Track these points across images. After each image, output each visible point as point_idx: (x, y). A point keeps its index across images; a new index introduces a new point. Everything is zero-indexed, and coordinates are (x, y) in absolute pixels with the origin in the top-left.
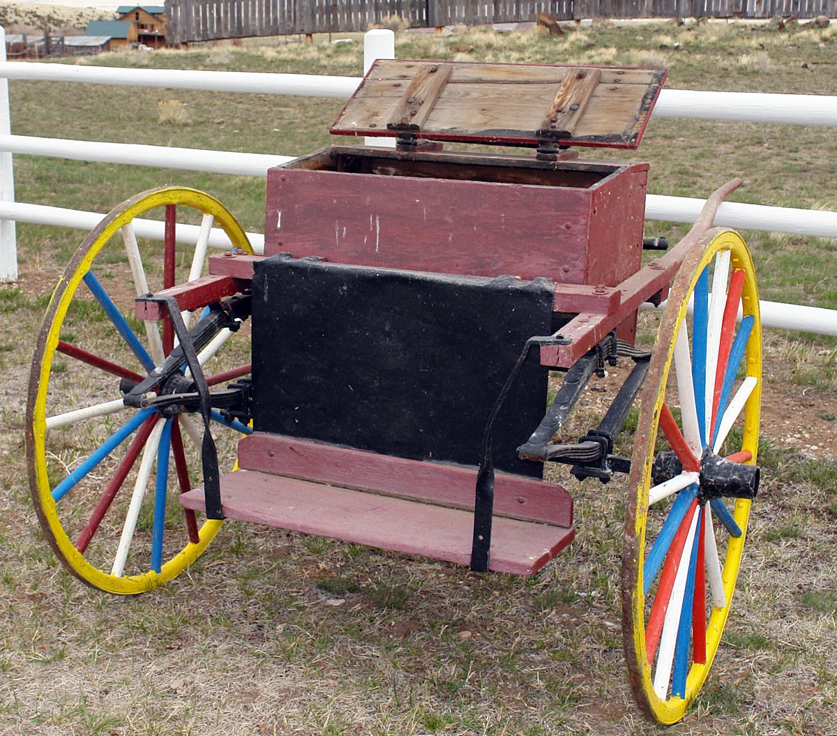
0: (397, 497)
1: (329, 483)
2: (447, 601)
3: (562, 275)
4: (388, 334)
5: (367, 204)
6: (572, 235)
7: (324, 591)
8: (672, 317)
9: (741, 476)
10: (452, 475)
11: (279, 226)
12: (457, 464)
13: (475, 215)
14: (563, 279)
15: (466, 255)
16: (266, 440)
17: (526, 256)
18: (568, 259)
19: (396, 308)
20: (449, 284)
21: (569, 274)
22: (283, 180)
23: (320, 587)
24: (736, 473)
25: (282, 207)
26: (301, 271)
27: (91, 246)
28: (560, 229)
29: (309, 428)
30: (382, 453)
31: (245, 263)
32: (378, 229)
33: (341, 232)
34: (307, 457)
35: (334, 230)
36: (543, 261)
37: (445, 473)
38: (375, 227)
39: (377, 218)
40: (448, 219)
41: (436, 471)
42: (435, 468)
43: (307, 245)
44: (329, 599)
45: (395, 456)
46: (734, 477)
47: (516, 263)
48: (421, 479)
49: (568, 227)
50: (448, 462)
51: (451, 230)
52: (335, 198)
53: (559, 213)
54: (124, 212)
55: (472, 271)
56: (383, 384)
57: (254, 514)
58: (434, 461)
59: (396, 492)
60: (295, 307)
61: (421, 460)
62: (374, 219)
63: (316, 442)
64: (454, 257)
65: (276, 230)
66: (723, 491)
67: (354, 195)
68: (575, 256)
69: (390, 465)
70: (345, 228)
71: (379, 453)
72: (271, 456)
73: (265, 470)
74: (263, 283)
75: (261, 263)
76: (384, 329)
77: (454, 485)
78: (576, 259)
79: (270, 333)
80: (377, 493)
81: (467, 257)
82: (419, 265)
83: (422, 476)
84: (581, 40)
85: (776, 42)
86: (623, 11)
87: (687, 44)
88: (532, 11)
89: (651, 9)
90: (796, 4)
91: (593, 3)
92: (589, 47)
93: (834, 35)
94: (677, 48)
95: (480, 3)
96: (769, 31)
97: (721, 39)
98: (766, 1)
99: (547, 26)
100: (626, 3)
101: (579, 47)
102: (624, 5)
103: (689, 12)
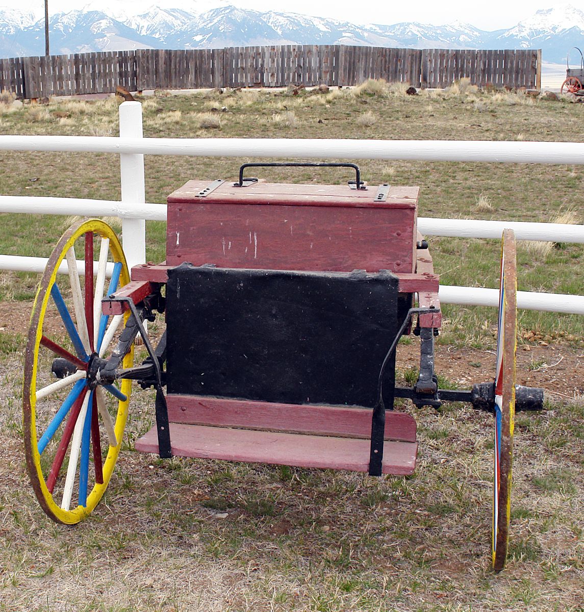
0: (286, 432)
1: (230, 426)
2: (300, 508)
3: (396, 267)
4: (275, 316)
5: (247, 224)
6: (402, 239)
7: (210, 509)
8: (512, 289)
9: (534, 396)
10: (326, 413)
11: (178, 243)
12: (329, 405)
13: (330, 229)
14: (397, 270)
15: (323, 257)
16: (179, 399)
17: (369, 256)
18: (400, 257)
19: (281, 297)
20: (322, 278)
21: (401, 267)
22: (180, 210)
23: (205, 506)
24: (531, 394)
25: (179, 229)
26: (206, 274)
27: (56, 263)
28: (392, 236)
29: (212, 388)
30: (271, 402)
31: (160, 271)
32: (256, 242)
33: (227, 245)
34: (212, 409)
35: (222, 245)
36: (381, 259)
37: (321, 411)
38: (253, 240)
39: (255, 234)
40: (310, 233)
41: (315, 410)
42: (314, 409)
43: (200, 256)
44: (216, 513)
45: (281, 403)
46: (530, 397)
47: (361, 261)
48: (303, 417)
49: (398, 234)
50: (322, 404)
51: (312, 241)
52: (222, 221)
53: (392, 225)
54: (70, 238)
55: (329, 268)
56: (271, 352)
57: (197, 451)
58: (311, 404)
59: (283, 429)
60: (202, 300)
61: (301, 404)
62: (253, 235)
63: (218, 398)
64: (315, 259)
65: (176, 246)
66: (522, 407)
67: (237, 219)
68: (405, 254)
69: (279, 409)
70: (230, 243)
71: (268, 402)
72: (183, 410)
73: (178, 421)
74: (176, 285)
75: (173, 270)
76: (271, 312)
77: (328, 419)
78: (406, 256)
79: (182, 321)
80: (270, 430)
81: (324, 259)
82: (288, 266)
83: (304, 415)
84: (152, 106)
85: (295, 104)
86: (174, 83)
87: (231, 107)
88: (105, 85)
89: (193, 82)
90: (299, 76)
91: (151, 78)
92: (159, 111)
93: (335, 98)
94: (224, 110)
95: (65, 80)
96: (287, 96)
97: (254, 103)
98: (278, 74)
99: (123, 96)
100: (175, 77)
101: (151, 112)
102: (173, 79)
103: (222, 84)
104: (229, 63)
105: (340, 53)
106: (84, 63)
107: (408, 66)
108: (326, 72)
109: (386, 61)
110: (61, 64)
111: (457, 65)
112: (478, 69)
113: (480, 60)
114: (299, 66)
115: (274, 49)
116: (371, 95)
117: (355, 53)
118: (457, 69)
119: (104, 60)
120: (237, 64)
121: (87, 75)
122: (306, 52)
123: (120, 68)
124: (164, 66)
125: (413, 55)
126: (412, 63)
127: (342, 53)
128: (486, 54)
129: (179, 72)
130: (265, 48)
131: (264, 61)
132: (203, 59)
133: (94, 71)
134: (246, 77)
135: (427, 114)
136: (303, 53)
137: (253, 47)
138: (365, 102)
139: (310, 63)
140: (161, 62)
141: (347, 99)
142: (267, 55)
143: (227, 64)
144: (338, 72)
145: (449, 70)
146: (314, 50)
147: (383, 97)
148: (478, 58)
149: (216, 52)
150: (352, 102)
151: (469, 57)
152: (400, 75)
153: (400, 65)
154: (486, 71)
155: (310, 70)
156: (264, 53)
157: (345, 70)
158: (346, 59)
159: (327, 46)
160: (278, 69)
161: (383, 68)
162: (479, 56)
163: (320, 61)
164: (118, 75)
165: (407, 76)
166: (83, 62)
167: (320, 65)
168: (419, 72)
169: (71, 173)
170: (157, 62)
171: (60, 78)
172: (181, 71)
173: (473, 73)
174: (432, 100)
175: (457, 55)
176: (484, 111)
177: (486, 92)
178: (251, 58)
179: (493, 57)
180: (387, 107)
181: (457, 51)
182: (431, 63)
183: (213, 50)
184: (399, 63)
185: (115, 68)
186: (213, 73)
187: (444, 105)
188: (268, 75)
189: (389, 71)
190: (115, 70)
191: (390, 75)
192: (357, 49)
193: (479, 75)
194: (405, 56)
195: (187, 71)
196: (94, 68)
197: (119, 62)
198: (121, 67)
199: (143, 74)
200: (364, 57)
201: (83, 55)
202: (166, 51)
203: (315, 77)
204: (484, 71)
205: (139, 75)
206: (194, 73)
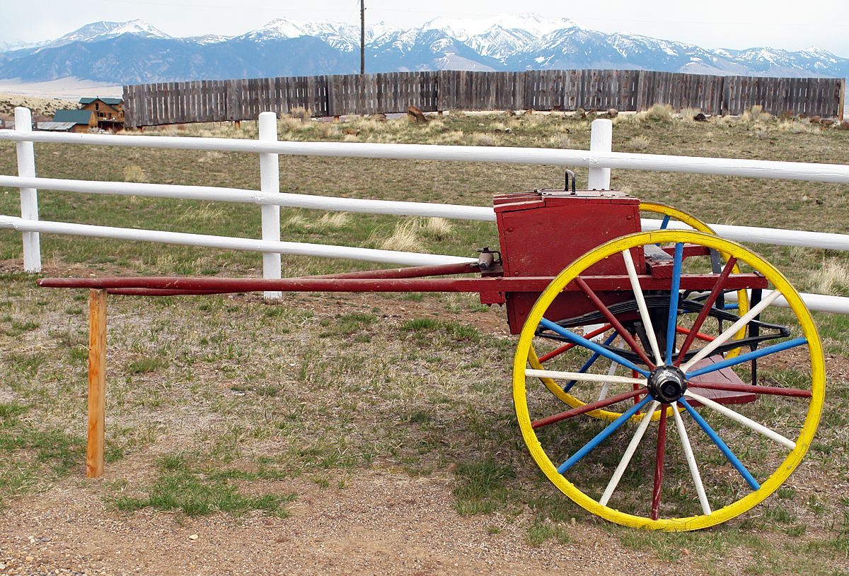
84: (438, 126)
85: (578, 127)
86: (474, 105)
87: (515, 129)
88: (407, 105)
89: (494, 103)
90: (599, 100)
91: (452, 99)
92: (444, 130)
93: (620, 123)
94: (507, 131)
95: (367, 98)
96: (575, 119)
97: (540, 126)
98: (577, 98)
99: (415, 115)
100: (476, 98)
101: (437, 131)
102: (474, 100)
103: (522, 106)
104: (530, 86)
105: (640, 78)
106: (387, 83)
107: (709, 92)
108: (625, 97)
109: (686, 88)
110: (364, 83)
111: (759, 93)
112: (780, 97)
113: (782, 88)
114: (599, 90)
115: (575, 73)
116: (656, 120)
117: (654, 78)
118: (759, 98)
119: (406, 80)
120: (538, 87)
121: (389, 95)
122: (606, 76)
123: (421, 89)
124: (465, 87)
125: (714, 82)
126: (713, 90)
127: (641, 78)
128: (788, 82)
129: (480, 94)
130: (567, 72)
131: (564, 85)
132: (505, 82)
133: (396, 91)
134: (547, 101)
135: (705, 139)
136: (604, 77)
137: (555, 71)
138: (649, 127)
139: (610, 87)
140: (463, 83)
141: (631, 124)
142: (568, 79)
143: (528, 87)
144: (636, 98)
145: (750, 98)
146: (614, 75)
147: (667, 123)
148: (781, 87)
149: (518, 74)
150: (636, 126)
151: (772, 85)
152: (700, 102)
153: (701, 92)
154: (788, 99)
155: (609, 94)
156: (565, 77)
157: (643, 95)
158: (645, 85)
159: (627, 71)
160: (578, 93)
161: (683, 94)
162: (781, 84)
163: (620, 86)
164: (419, 95)
165: (708, 104)
166: (386, 81)
167: (620, 89)
168: (721, 100)
169: (332, 184)
170: (458, 83)
171: (363, 96)
172: (482, 92)
173: (774, 100)
174: (718, 127)
175: (760, 82)
176: (765, 139)
177: (779, 120)
178: (552, 82)
179: (795, 85)
180: (669, 133)
181: (760, 79)
182: (733, 90)
183: (515, 73)
184: (700, 90)
185: (417, 88)
186: (514, 95)
187: (727, 131)
188: (568, 98)
189: (689, 97)
190: (417, 90)
191: (691, 102)
192: (657, 74)
193: (781, 103)
194: (706, 83)
195: (488, 93)
196: (396, 87)
197: (421, 82)
198: (422, 87)
199: (444, 96)
200: (664, 83)
201: (385, 75)
202: (468, 72)
203: (614, 102)
204: (786, 99)
205: (440, 95)
206: (494, 96)
